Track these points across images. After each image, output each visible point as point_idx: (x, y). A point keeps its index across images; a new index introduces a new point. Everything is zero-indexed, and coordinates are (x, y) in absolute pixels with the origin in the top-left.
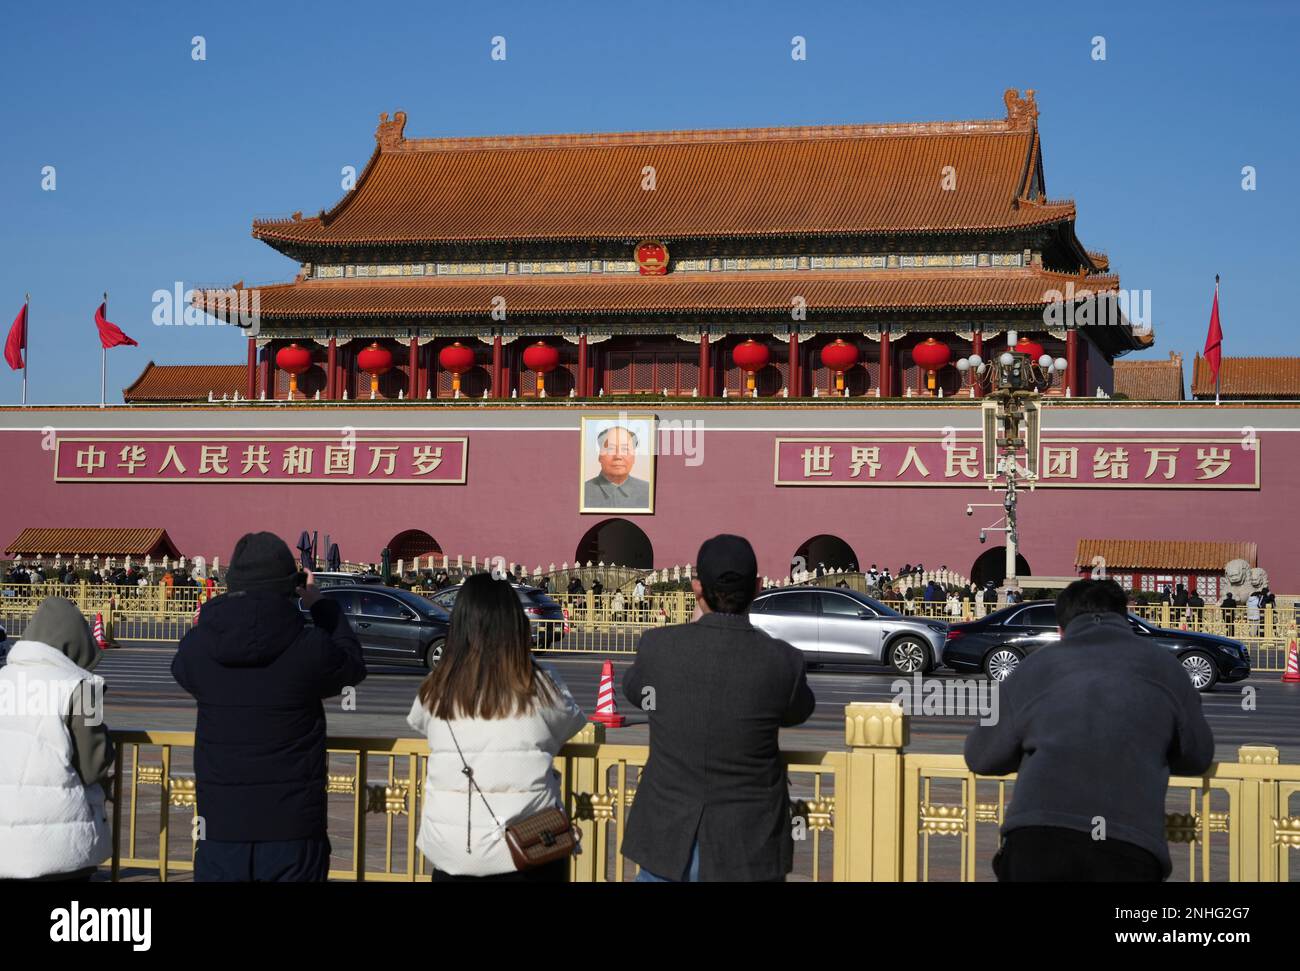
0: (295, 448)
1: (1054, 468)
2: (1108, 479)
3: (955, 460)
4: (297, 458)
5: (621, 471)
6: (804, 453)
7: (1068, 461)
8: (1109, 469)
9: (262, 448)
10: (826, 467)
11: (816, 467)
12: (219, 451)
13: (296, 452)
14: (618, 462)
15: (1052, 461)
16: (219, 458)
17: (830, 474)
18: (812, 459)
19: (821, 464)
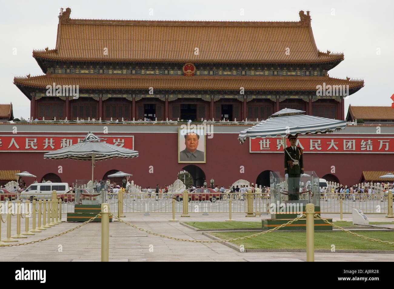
0: (65, 139)
1: (347, 147)
2: (366, 150)
3: (313, 144)
4: (66, 143)
5: (193, 148)
6: (260, 142)
7: (352, 144)
8: (366, 147)
9: (51, 139)
10: (268, 146)
11: (264, 146)
12: (34, 140)
13: (66, 141)
14: (192, 145)
15: (347, 145)
16: (34, 143)
17: (269, 149)
18: (263, 144)
19: (266, 145)
